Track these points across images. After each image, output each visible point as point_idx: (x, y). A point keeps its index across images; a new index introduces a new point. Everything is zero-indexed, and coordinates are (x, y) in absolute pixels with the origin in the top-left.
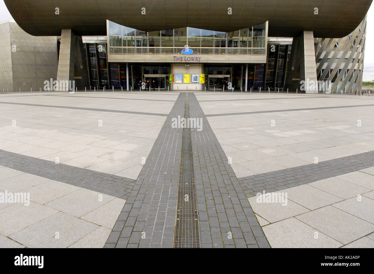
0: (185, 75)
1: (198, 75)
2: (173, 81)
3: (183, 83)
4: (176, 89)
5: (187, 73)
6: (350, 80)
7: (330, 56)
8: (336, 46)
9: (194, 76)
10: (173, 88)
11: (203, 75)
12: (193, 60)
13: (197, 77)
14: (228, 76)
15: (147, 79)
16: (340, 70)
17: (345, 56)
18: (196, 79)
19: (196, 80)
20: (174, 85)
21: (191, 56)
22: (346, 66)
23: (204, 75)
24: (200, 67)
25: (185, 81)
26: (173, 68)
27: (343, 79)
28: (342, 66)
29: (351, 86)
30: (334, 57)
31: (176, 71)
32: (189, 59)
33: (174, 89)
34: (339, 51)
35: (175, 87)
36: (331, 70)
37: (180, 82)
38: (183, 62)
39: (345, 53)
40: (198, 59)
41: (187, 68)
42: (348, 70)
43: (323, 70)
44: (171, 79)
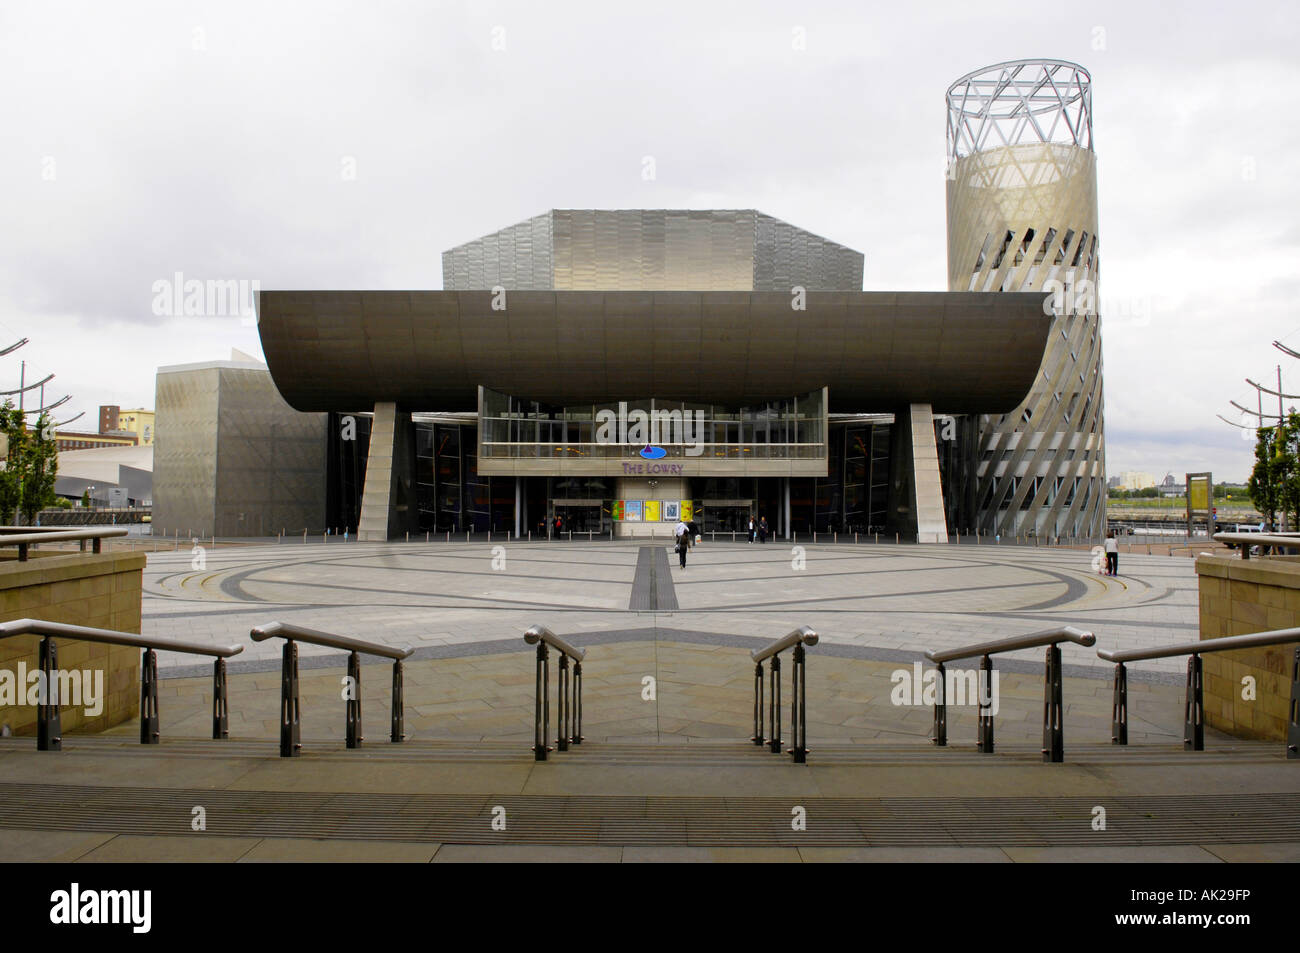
0: (648, 504)
1: (677, 504)
2: (621, 516)
3: (643, 520)
4: (628, 534)
5: (652, 499)
6: (1068, 503)
7: (1013, 445)
8: (1023, 418)
9: (667, 504)
10: (620, 532)
11: (688, 504)
12: (666, 471)
13: (674, 508)
14: (748, 503)
15: (560, 509)
16: (1040, 479)
17: (1049, 443)
18: (672, 511)
19: (674, 514)
20: (623, 525)
21: (660, 463)
22: (1055, 467)
23: (691, 502)
24: (682, 486)
25: (648, 517)
26: (621, 488)
27: (1052, 501)
28: (1044, 469)
29: (1072, 517)
30: (1022, 449)
31: (627, 493)
32: (657, 469)
33: (623, 535)
34: (1033, 431)
35: (626, 529)
36: (1019, 479)
37: (637, 518)
38: (645, 474)
39: (1049, 437)
40: (677, 469)
41: (653, 488)
42: (1060, 479)
43: (998, 479)
44: (616, 512)
